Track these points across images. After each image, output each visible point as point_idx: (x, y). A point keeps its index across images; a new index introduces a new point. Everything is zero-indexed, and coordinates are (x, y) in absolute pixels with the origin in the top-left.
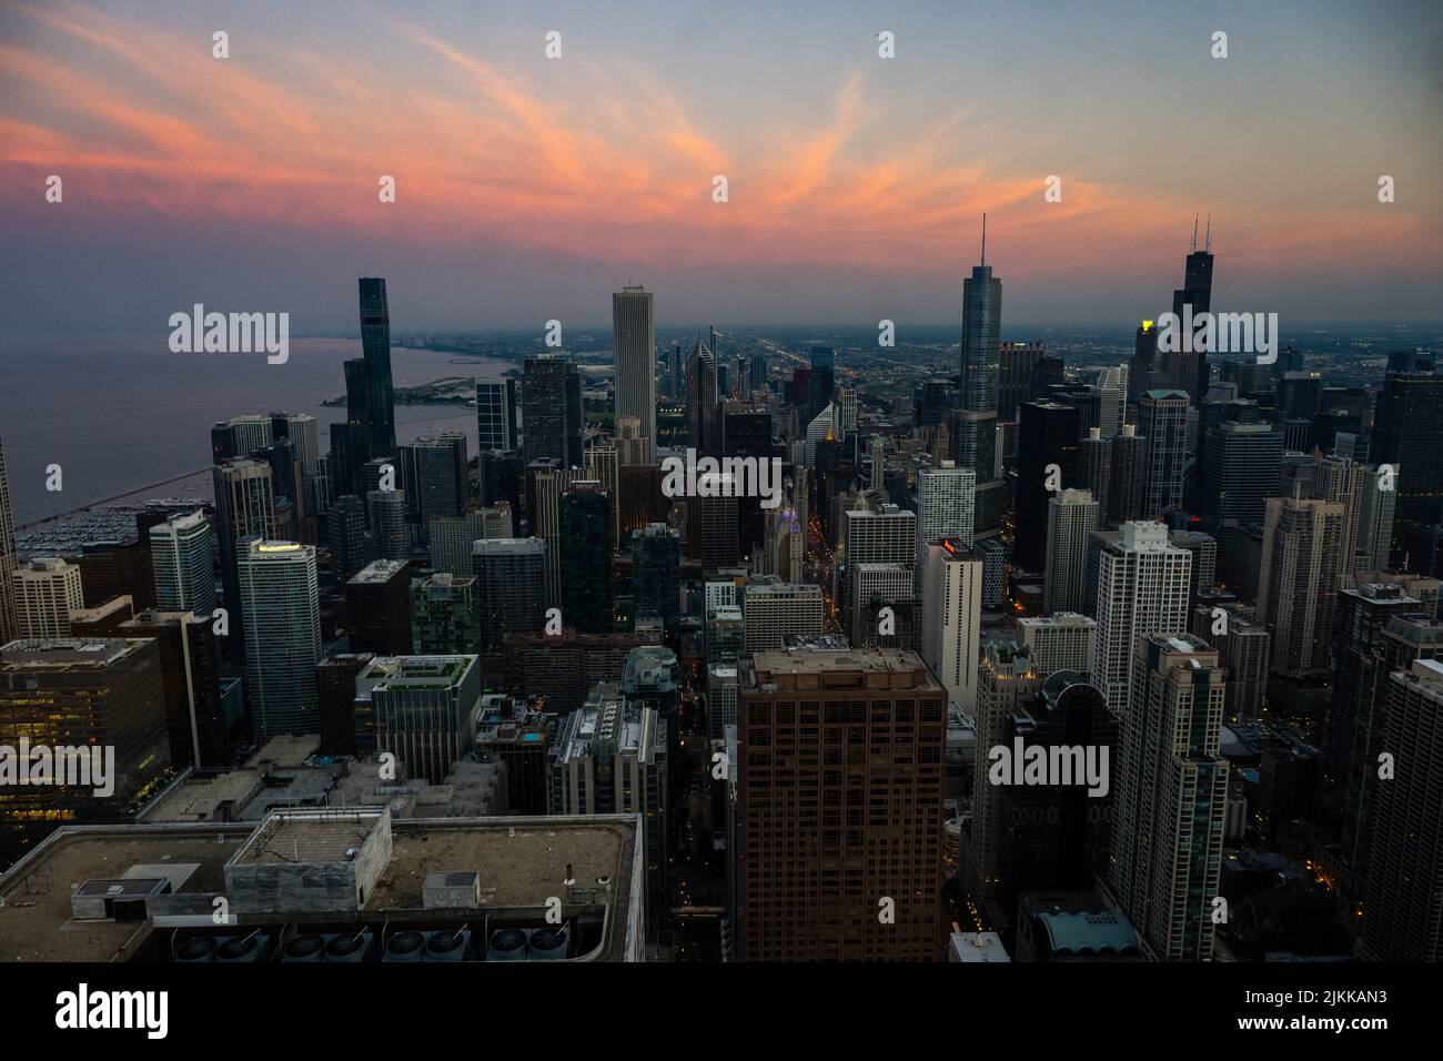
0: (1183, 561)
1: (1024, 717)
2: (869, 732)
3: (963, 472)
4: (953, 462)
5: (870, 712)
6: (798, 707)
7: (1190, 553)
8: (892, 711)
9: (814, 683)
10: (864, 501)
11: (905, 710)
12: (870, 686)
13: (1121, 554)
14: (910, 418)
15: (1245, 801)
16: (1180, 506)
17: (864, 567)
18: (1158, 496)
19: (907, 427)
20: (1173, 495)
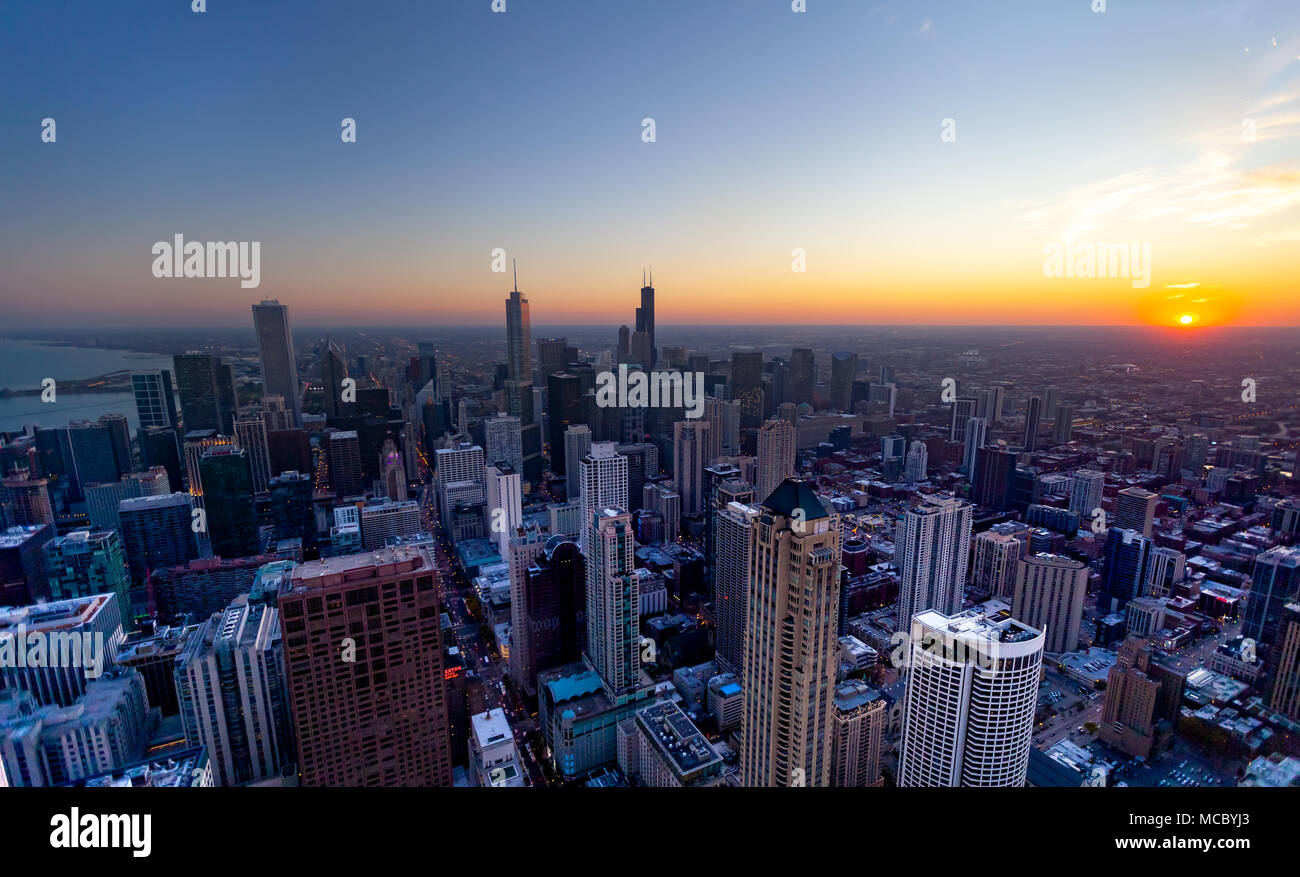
0: (623, 462)
1: (535, 567)
2: (382, 605)
3: (512, 419)
4: (505, 414)
5: (381, 593)
6: (324, 599)
7: (626, 457)
8: (397, 589)
9: (338, 580)
10: (451, 442)
11: (406, 586)
12: (381, 574)
13: (589, 462)
14: (490, 386)
15: (665, 590)
16: (642, 429)
17: (449, 486)
18: (631, 424)
19: (488, 392)
20: (638, 423)
